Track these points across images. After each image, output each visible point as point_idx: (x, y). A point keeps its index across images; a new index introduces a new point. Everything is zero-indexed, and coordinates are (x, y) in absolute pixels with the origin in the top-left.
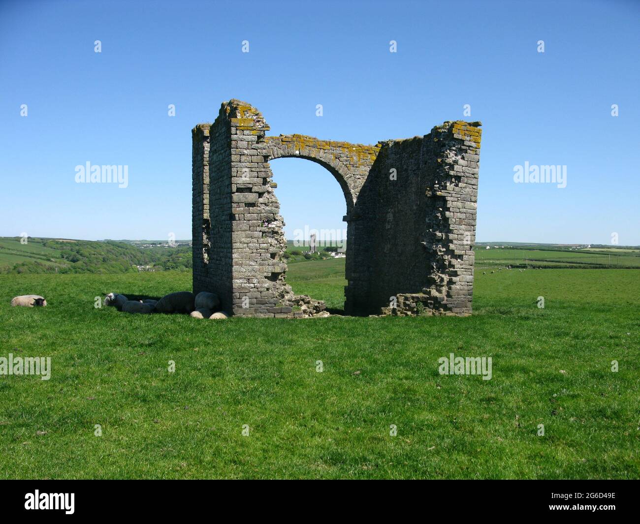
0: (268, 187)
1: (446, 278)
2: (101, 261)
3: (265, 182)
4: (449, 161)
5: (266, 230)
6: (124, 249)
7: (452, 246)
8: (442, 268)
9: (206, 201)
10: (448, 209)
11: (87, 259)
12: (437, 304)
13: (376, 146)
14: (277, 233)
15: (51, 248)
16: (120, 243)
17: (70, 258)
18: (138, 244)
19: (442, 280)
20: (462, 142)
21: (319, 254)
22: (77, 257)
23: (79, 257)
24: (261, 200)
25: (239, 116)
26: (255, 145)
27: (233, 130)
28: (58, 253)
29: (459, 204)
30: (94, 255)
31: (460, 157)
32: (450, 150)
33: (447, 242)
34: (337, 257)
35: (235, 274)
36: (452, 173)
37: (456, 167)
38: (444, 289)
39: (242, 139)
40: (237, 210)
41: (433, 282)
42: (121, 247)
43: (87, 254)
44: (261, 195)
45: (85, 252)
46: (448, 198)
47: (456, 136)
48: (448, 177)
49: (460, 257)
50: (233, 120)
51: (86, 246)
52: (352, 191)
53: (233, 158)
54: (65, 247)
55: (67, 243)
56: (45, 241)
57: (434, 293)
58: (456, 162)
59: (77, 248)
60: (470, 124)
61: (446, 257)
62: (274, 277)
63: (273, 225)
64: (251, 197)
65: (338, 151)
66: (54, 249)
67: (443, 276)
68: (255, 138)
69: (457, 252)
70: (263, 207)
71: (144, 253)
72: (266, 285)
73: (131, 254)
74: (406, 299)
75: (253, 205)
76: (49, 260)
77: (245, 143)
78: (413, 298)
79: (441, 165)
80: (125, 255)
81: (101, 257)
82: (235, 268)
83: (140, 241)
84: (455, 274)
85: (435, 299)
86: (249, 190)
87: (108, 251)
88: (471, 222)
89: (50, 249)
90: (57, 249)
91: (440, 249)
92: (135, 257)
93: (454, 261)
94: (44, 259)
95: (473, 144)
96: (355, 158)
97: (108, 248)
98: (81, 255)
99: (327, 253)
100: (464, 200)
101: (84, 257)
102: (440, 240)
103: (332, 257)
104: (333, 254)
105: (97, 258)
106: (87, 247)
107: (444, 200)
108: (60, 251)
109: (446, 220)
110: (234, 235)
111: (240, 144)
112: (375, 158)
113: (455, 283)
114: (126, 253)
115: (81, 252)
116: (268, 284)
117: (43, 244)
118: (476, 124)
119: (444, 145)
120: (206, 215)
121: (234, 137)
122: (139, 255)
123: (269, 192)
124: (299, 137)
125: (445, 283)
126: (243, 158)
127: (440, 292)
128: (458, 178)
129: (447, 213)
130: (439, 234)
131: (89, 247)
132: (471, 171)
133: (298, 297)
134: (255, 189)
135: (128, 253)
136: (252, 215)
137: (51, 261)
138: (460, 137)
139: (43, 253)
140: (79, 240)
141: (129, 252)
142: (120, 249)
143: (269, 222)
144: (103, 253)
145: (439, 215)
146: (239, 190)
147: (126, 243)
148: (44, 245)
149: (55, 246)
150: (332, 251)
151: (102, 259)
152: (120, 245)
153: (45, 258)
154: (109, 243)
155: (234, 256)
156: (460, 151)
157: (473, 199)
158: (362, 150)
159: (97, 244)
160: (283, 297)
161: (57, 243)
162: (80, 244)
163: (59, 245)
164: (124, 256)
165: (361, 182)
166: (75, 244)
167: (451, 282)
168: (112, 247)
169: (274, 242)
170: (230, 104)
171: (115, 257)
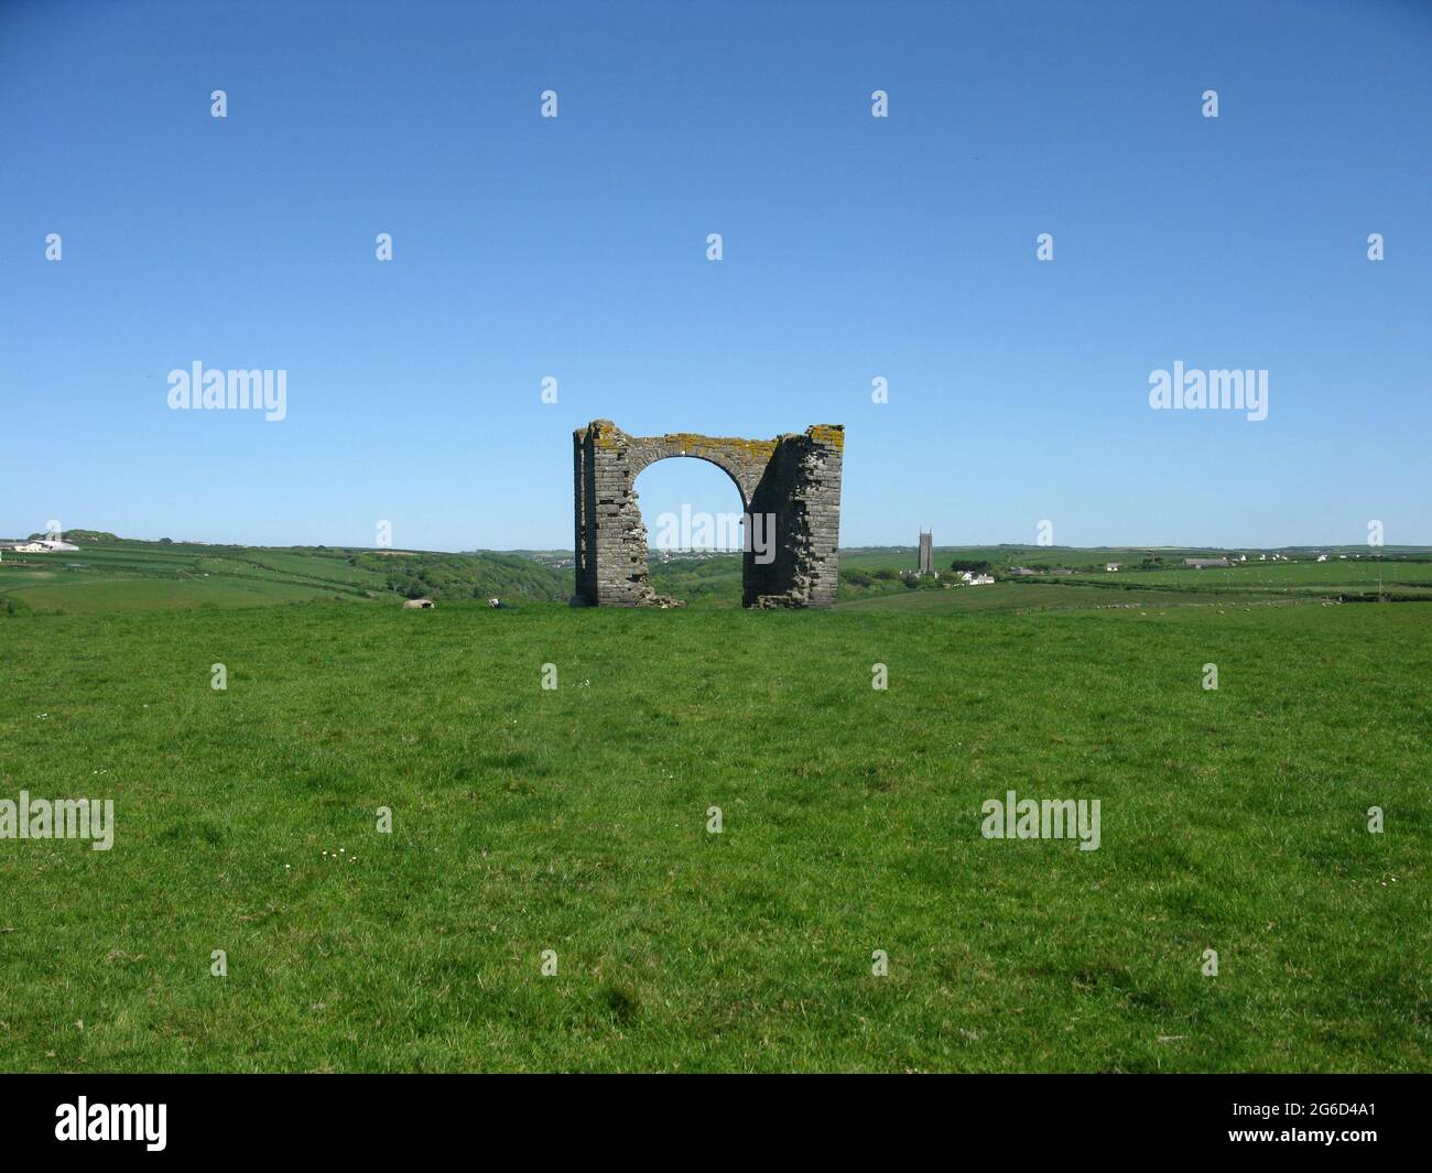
0: (630, 498)
1: (807, 580)
2: (469, 596)
3: (626, 494)
4: (811, 465)
5: (626, 536)
6: (519, 571)
7: (812, 549)
8: (804, 570)
9: (583, 509)
10: (808, 513)
11: (440, 592)
12: (798, 605)
13: (773, 441)
14: (638, 539)
15: (368, 569)
16: (511, 556)
17: (407, 590)
18: (549, 559)
19: (803, 583)
20: (822, 446)
21: (936, 576)
22: (420, 587)
23: (424, 587)
24: (622, 510)
25: (601, 436)
26: (616, 462)
27: (596, 449)
28: (380, 580)
29: (820, 508)
30: (456, 582)
31: (821, 461)
32: (812, 455)
33: (808, 545)
34: (975, 582)
35: (599, 576)
36: (811, 478)
37: (815, 472)
38: (806, 591)
39: (604, 457)
40: (600, 520)
41: (795, 584)
42: (512, 566)
43: (441, 581)
44: (622, 506)
45: (437, 575)
46: (807, 503)
47: (814, 441)
48: (808, 482)
49: (822, 559)
50: (596, 441)
51: (437, 565)
52: (745, 492)
53: (597, 474)
54: (394, 567)
55: (403, 558)
56: (355, 555)
57: (796, 594)
58: (816, 467)
59: (420, 568)
60: (834, 428)
61: (807, 560)
62: (635, 578)
63: (634, 532)
64: (613, 508)
65: (729, 448)
66: (373, 570)
67: (805, 578)
68: (616, 456)
69: (818, 555)
70: (624, 516)
71: (561, 578)
72: (627, 586)
73: (534, 580)
74: (766, 600)
75: (615, 515)
76: (363, 595)
77: (607, 461)
78: (773, 599)
79: (803, 470)
80: (520, 582)
81: (470, 588)
82: (599, 570)
83: (552, 552)
84: (816, 576)
85: (795, 600)
86: (612, 502)
87: (485, 575)
88: (833, 523)
89: (364, 570)
90: (378, 571)
91: (801, 552)
92: (542, 587)
93: (815, 564)
94: (352, 593)
95: (834, 448)
96: (748, 455)
97: (485, 568)
98: (428, 583)
99: (953, 574)
100: (825, 503)
101: (435, 587)
102: (801, 544)
103: (965, 582)
104: (968, 576)
105: (461, 590)
106: (441, 567)
107: (802, 504)
108: (384, 575)
109: (806, 523)
110: (598, 542)
111: (603, 462)
112: (771, 454)
113: (815, 585)
114: (522, 579)
115: (429, 576)
116: (629, 584)
117: (351, 562)
118: (840, 428)
119: (806, 450)
120: (583, 523)
121: (596, 456)
122: (551, 581)
123: (631, 503)
124: (684, 436)
125: (807, 584)
126: (605, 474)
127: (802, 594)
128: (819, 482)
129: (806, 517)
130: (799, 537)
131: (444, 564)
132: (832, 474)
133: (660, 597)
134: (617, 500)
135: (526, 578)
136: (614, 523)
137: (368, 597)
138: (820, 442)
139: (350, 580)
140: (423, 552)
141: (529, 575)
142: (509, 569)
143: (630, 529)
144: (473, 579)
145: (799, 519)
146: (602, 502)
147: (523, 556)
148: (353, 563)
149: (375, 564)
150: (966, 570)
151: (472, 592)
152: (510, 561)
153: (355, 590)
154: (486, 556)
155: (599, 560)
156: (821, 456)
157: (835, 502)
158: (757, 446)
159: (463, 560)
160: (644, 596)
161: (379, 558)
162: (424, 558)
163: (384, 563)
164: (520, 586)
165: (755, 482)
166: (415, 560)
167: (812, 585)
168: (492, 566)
169: (635, 547)
170: (595, 424)
171: (500, 587)
